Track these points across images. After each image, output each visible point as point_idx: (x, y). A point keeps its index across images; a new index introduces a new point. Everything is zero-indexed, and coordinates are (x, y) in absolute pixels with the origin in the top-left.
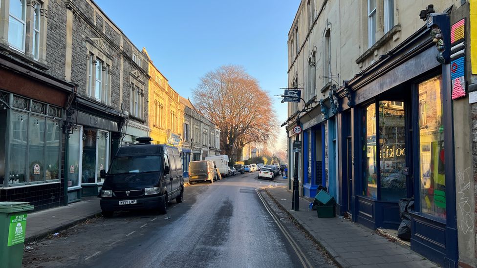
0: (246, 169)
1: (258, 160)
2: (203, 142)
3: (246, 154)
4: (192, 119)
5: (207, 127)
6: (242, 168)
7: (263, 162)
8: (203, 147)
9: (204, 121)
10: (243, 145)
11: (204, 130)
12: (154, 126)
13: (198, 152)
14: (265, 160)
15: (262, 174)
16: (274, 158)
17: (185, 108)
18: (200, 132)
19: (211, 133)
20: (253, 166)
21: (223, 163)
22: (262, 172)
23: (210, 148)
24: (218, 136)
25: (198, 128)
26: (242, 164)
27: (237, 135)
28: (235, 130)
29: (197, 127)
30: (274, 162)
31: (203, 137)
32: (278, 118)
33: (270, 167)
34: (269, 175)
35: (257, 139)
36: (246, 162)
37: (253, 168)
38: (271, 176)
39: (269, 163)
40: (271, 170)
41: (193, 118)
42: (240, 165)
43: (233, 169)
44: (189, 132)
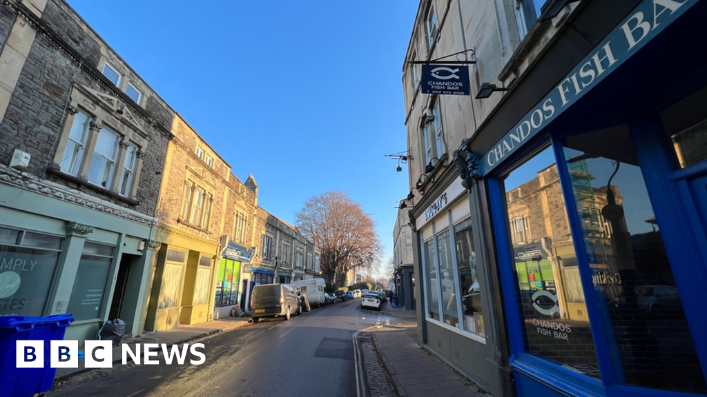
0: (349, 295)
1: (362, 286)
2: (295, 263)
3: (350, 279)
4: (278, 232)
5: (302, 246)
6: (344, 295)
7: (367, 288)
8: (295, 269)
9: (298, 238)
10: (346, 270)
11: (298, 248)
12: (178, 221)
13: (288, 275)
14: (370, 286)
15: (366, 303)
16: (378, 284)
17: (268, 217)
18: (291, 250)
19: (308, 254)
20: (357, 292)
21: (317, 289)
22: (366, 299)
23: (306, 270)
24: (317, 258)
25: (289, 244)
26: (346, 290)
27: (340, 259)
28: (338, 253)
29: (286, 243)
30: (378, 288)
31: (295, 256)
32: (381, 243)
33: (374, 293)
34: (375, 304)
35: (361, 263)
36: (351, 288)
37: (357, 294)
38: (377, 305)
39: (373, 289)
40: (377, 297)
41: (281, 231)
42: (342, 291)
43: (332, 296)
44: (273, 249)
